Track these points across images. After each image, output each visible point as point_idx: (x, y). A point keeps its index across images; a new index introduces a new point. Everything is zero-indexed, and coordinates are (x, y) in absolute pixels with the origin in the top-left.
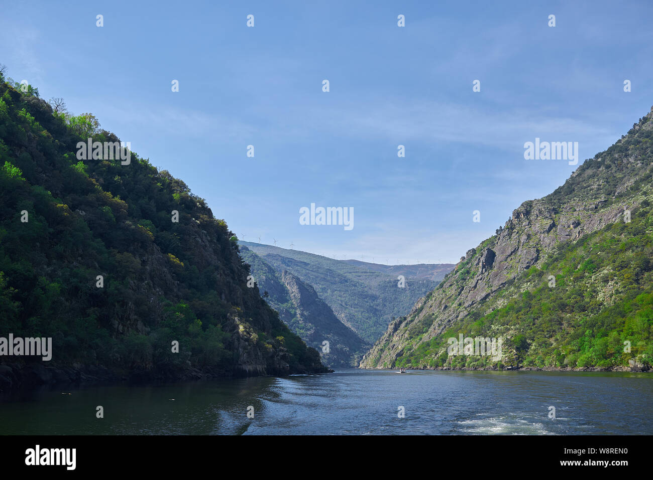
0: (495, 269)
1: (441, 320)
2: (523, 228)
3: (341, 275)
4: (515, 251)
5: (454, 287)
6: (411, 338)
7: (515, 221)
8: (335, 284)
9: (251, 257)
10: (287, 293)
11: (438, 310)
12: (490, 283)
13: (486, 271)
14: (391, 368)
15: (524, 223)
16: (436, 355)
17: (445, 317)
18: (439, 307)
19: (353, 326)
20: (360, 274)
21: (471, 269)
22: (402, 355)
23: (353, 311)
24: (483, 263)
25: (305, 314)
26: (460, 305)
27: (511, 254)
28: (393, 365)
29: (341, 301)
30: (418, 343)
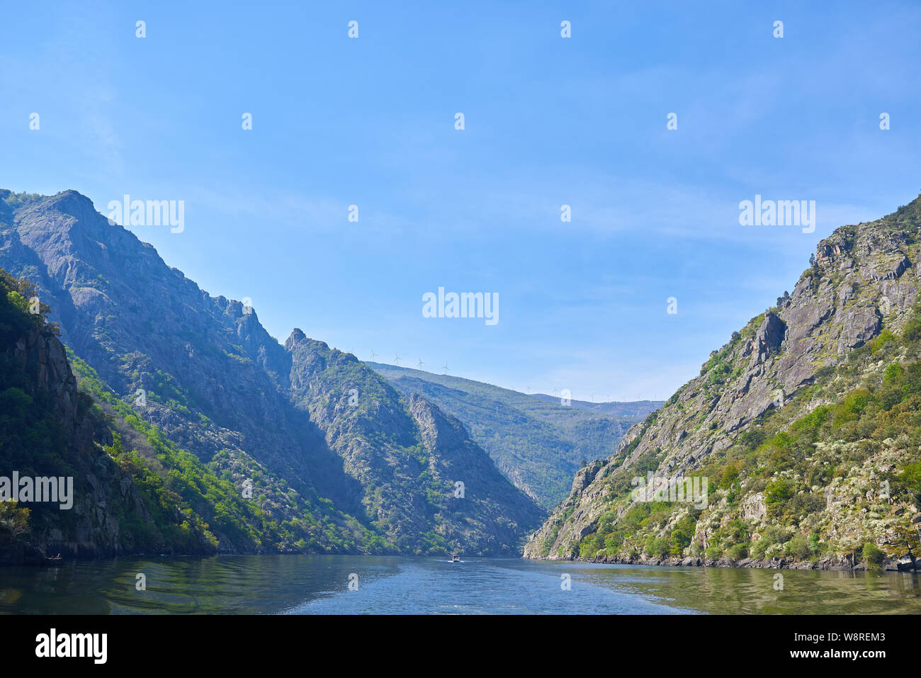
0: (787, 354)
1: (675, 459)
2: (841, 274)
3: (517, 411)
4: (827, 317)
5: (701, 398)
6: (614, 496)
7: (825, 262)
8: (506, 424)
9: (360, 371)
10: (416, 430)
11: (668, 442)
12: (778, 382)
13: (767, 357)
14: (572, 559)
15: (842, 265)
16: (662, 527)
17: (683, 452)
18: (670, 436)
19: (532, 490)
20: (547, 411)
21: (733, 364)
22: (595, 531)
23: (533, 466)
24: (761, 341)
25: (445, 464)
26: (714, 427)
27: (821, 322)
28: (576, 553)
29: (516, 451)
30: (626, 507)
